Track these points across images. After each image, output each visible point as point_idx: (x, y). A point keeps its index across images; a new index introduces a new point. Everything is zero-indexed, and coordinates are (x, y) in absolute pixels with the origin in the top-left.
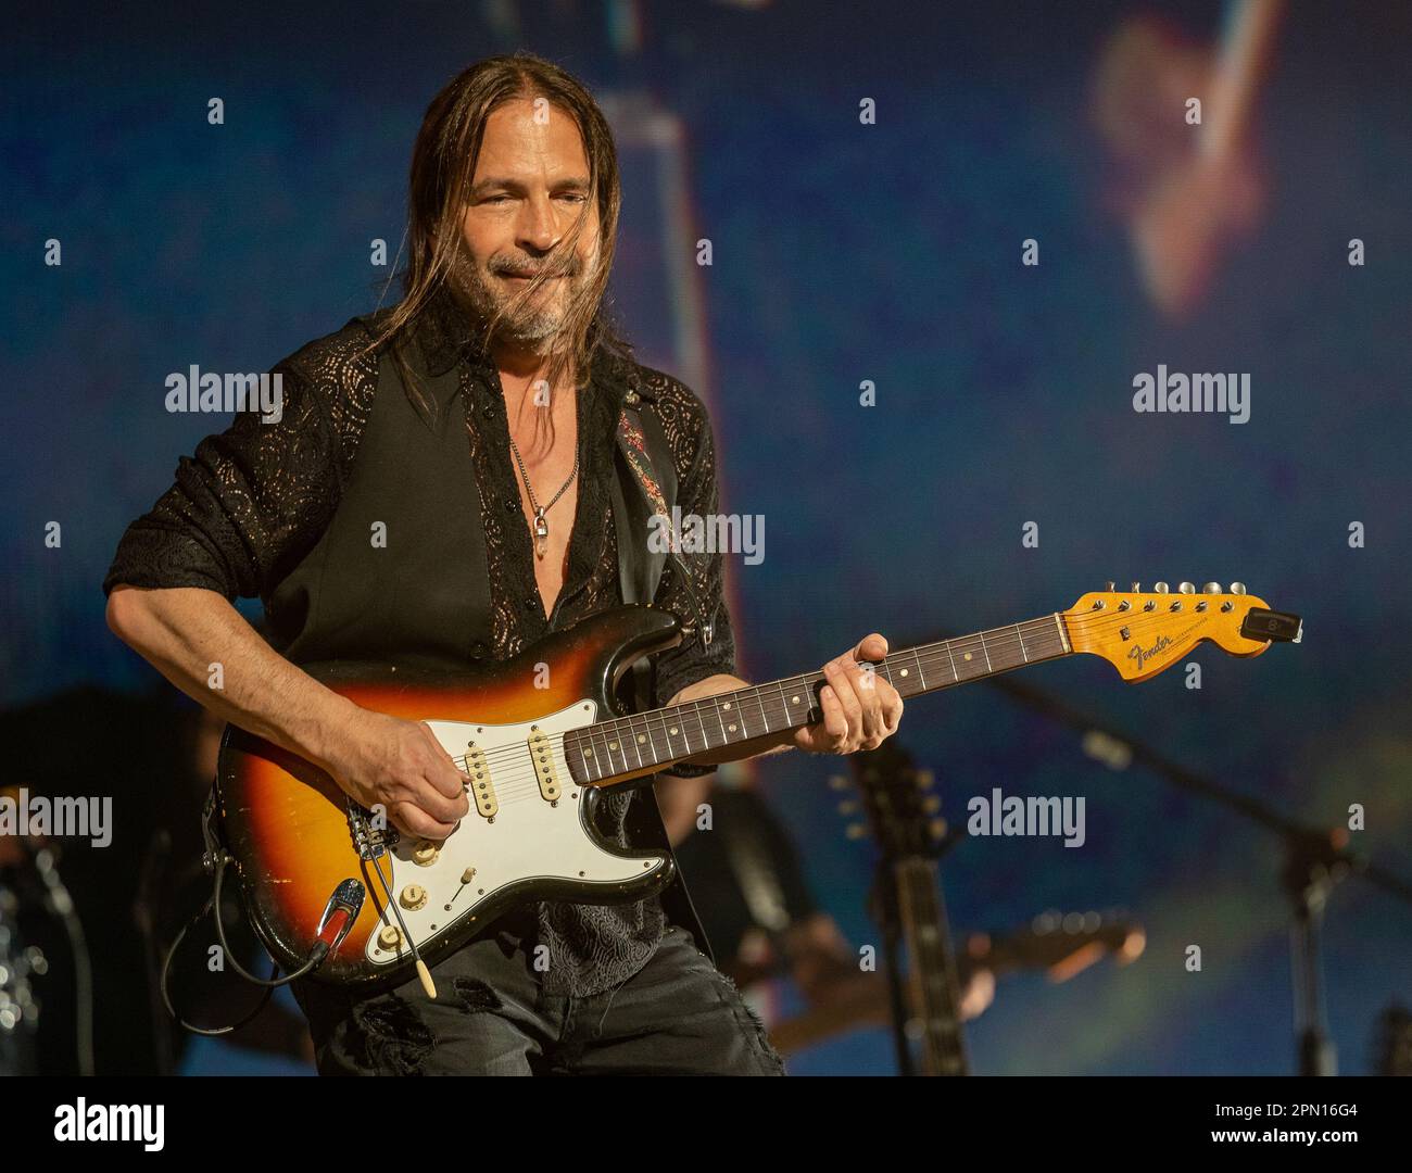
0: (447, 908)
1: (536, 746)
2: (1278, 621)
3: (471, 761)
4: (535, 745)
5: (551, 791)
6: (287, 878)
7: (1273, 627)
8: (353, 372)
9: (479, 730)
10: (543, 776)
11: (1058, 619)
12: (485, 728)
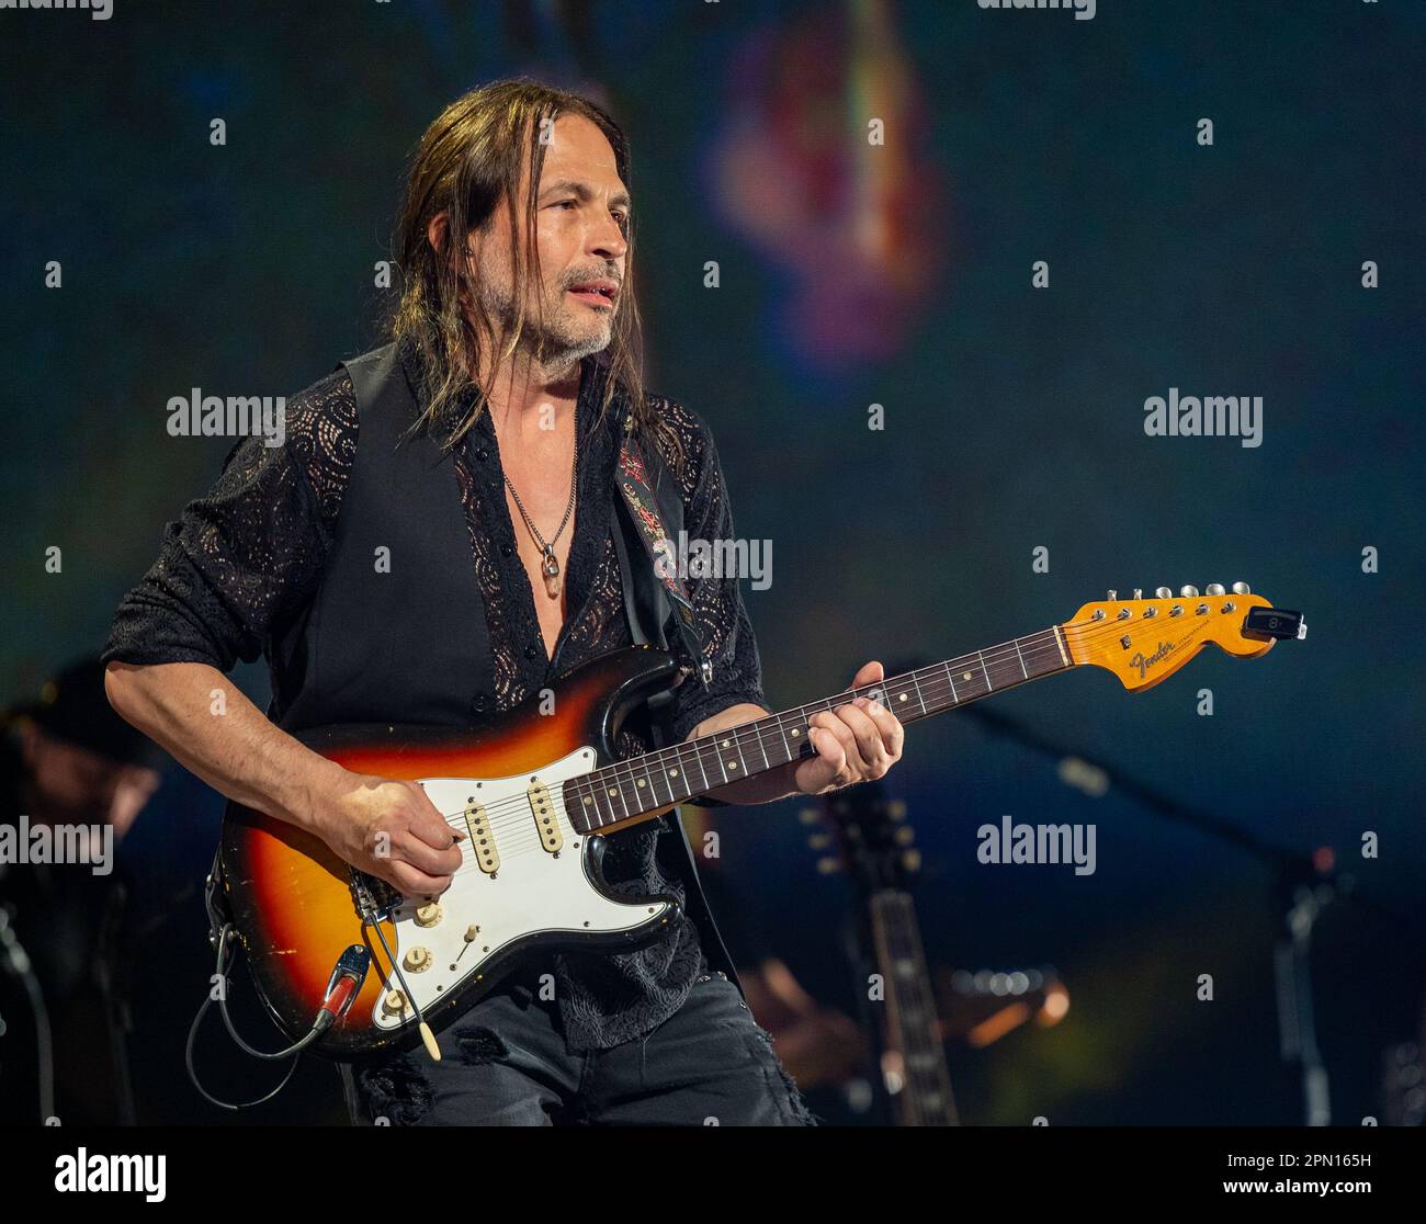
0: (453, 968)
1: (536, 797)
2: (1278, 617)
3: (472, 817)
4: (534, 797)
5: (553, 842)
6: (292, 949)
7: (1273, 624)
8: (330, 426)
9: (479, 785)
10: (544, 827)
11: (1056, 632)
12: (485, 783)
